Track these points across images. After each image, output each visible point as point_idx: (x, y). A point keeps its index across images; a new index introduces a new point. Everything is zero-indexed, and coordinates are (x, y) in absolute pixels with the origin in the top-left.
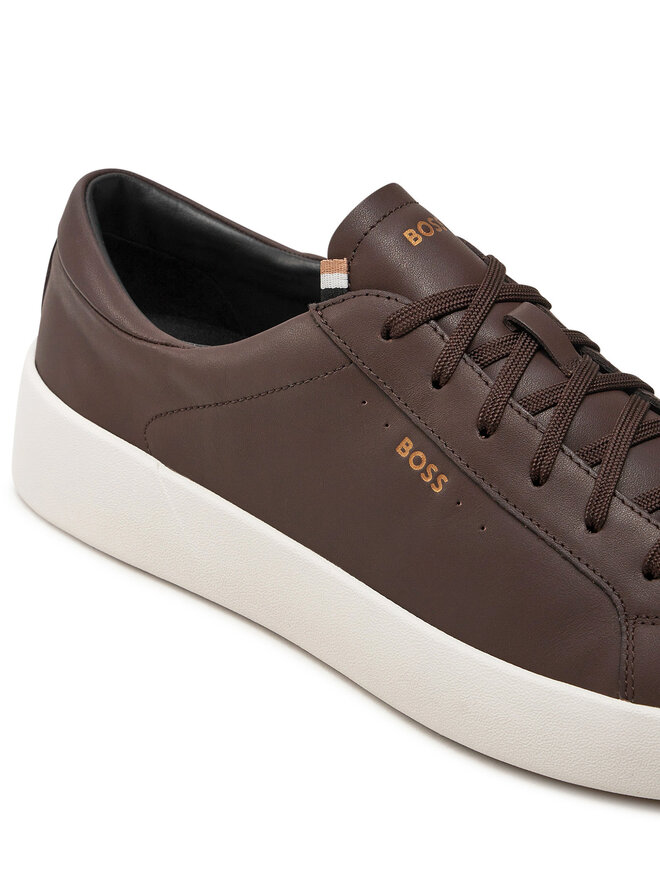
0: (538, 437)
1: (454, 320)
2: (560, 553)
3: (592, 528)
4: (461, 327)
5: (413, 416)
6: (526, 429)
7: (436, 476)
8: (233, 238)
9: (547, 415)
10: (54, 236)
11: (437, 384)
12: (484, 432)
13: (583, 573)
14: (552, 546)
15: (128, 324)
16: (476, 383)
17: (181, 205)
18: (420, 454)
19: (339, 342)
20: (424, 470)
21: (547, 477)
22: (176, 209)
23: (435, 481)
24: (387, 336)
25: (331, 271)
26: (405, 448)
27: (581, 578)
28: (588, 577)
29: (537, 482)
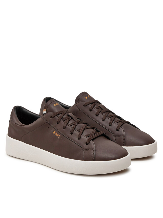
0: (71, 128)
1: (60, 115)
2: (75, 143)
3: (79, 139)
4: (61, 116)
5: (55, 128)
6: (70, 128)
7: (58, 135)
8: (34, 115)
9: (72, 126)
10: (10, 117)
11: (58, 123)
12: (64, 128)
13: (78, 145)
14: (74, 142)
15: (19, 124)
16: (63, 122)
17: (28, 111)
18: (56, 133)
19: (45, 120)
20: (57, 135)
21: (72, 133)
22: (27, 112)
23: (58, 136)
24: (51, 118)
25: (44, 111)
26: (54, 133)
27: (77, 146)
28: (79, 145)
29: (71, 134)
